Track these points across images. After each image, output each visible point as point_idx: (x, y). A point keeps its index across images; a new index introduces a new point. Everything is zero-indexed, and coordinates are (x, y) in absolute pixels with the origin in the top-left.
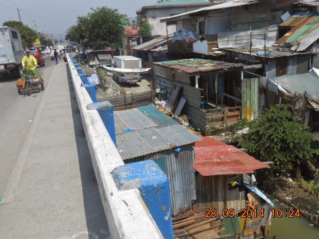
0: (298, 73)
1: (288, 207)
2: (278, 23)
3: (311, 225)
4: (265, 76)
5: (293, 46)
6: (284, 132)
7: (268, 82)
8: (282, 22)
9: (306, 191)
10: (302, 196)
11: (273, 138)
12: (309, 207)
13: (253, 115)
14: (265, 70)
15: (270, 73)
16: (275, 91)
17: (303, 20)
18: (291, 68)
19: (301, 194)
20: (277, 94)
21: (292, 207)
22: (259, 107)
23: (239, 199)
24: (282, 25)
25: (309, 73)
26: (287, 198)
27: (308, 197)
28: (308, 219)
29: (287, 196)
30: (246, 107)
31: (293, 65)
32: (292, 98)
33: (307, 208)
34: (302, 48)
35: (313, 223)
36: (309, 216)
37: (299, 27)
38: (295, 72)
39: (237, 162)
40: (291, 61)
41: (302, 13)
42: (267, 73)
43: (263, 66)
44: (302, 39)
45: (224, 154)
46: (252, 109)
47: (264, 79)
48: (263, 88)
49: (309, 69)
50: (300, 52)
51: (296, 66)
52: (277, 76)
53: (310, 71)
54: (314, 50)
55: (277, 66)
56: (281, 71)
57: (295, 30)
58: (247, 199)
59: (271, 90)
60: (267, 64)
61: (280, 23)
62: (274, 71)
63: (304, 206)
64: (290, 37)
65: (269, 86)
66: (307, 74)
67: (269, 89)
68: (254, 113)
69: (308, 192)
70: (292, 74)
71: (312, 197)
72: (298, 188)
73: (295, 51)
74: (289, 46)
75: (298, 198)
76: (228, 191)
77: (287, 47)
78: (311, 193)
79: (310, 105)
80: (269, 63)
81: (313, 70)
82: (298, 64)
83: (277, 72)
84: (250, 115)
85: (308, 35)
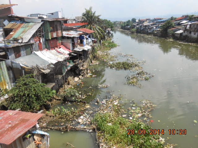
0: (27, 55)
1: (47, 129)
2: (2, 27)
3: (62, 133)
4: (9, 59)
5: (19, 40)
6: (34, 90)
7: (12, 63)
8: (5, 26)
9: (51, 116)
10: (50, 120)
11: (31, 96)
12: (57, 124)
13: (7, 85)
14: (8, 55)
15: (12, 57)
16: (18, 67)
17: (18, 25)
18: (23, 53)
19: (49, 119)
20: (20, 69)
21: (49, 128)
22: (10, 78)
23: (31, 143)
24: (5, 27)
25: (33, 55)
26: (44, 125)
27: (53, 119)
28: (60, 130)
29: (43, 123)
30: (2, 81)
31: (23, 50)
32: (31, 70)
33: (56, 125)
34: (25, 41)
35: (63, 131)
36: (60, 129)
37: (17, 29)
38: (25, 54)
39: (24, 121)
40: (21, 49)
41: (16, 21)
42: (10, 57)
43: (6, 53)
44: (23, 36)
45: (10, 119)
46: (6, 81)
47: (9, 62)
48: (10, 67)
49: (32, 52)
50: (24, 43)
51: (25, 51)
52: (16, 58)
53: (33, 53)
54: (32, 42)
55: (15, 52)
56: (17, 55)
57: (15, 31)
58: (34, 140)
59: (15, 67)
60: (9, 52)
61: (4, 27)
62: (13, 55)
63: (54, 125)
64: (14, 35)
65: (13, 65)
66: (31, 55)
67: (14, 67)
68: (8, 84)
69: (52, 116)
70: (24, 56)
71: (55, 118)
72: (47, 117)
73: (22, 43)
74: (16, 40)
75: (49, 122)
76: (23, 143)
77: (15, 40)
78: (53, 116)
79: (41, 71)
80: (9, 51)
81: (34, 52)
82: (25, 50)
83: (15, 56)
84: (6, 85)
85: (26, 34)
